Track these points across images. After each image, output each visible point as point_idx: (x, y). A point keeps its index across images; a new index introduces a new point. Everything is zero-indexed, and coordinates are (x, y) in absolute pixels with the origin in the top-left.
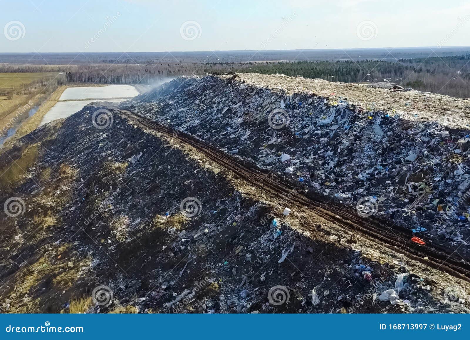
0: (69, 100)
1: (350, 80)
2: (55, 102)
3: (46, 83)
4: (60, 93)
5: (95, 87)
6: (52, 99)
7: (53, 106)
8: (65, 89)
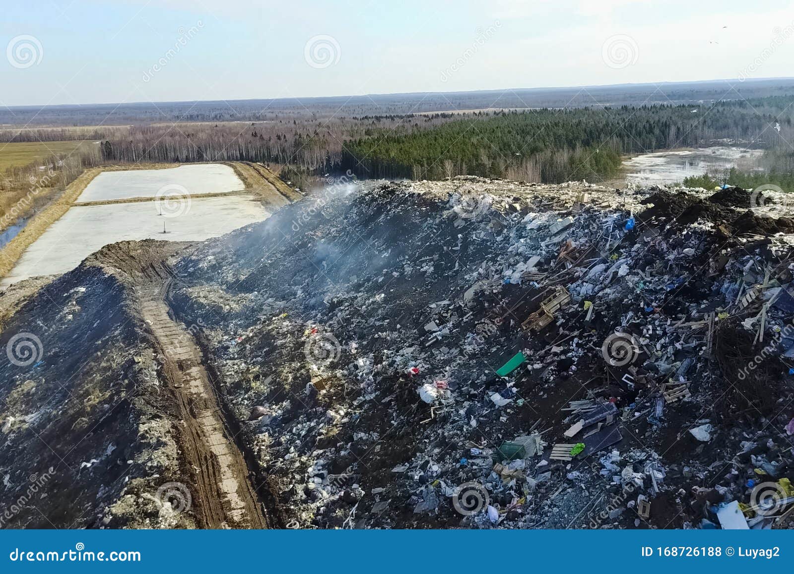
0: (96, 204)
1: (654, 144)
2: (65, 207)
3: (61, 163)
4: (83, 186)
5: (156, 169)
6: (61, 200)
7: (57, 220)
8: (95, 176)
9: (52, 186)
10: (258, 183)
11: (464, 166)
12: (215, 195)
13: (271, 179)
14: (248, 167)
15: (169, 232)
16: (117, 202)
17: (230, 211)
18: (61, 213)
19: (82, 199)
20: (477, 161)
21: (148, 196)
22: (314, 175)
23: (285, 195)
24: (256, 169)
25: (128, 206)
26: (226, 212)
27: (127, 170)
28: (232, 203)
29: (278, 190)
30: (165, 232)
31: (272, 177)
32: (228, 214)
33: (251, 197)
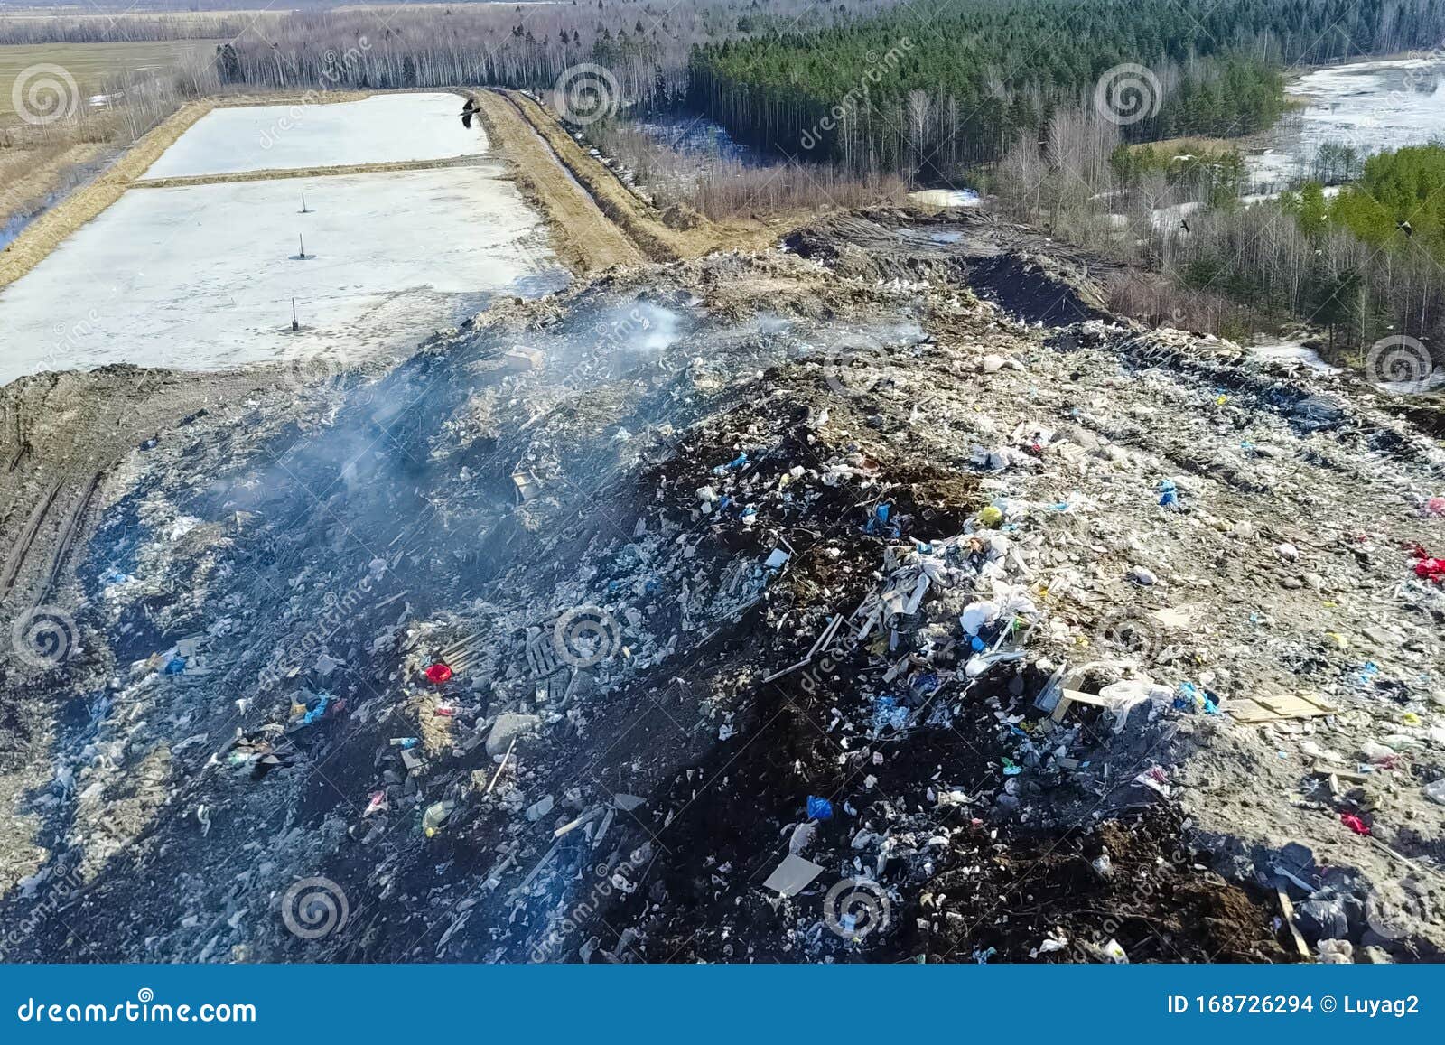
2: (115, 191)
5: (321, 102)
6: (115, 174)
7: (89, 221)
8: (198, 118)
9: (107, 139)
10: (515, 136)
11: (953, 103)
12: (426, 165)
13: (544, 128)
14: (500, 99)
15: (313, 257)
16: (223, 179)
17: (451, 205)
18: (101, 205)
19: (155, 173)
20: (980, 91)
21: (289, 167)
22: (630, 119)
23: (566, 165)
24: (517, 105)
25: (242, 189)
26: (441, 206)
27: (263, 104)
28: (458, 185)
29: (555, 153)
30: (302, 256)
31: (545, 122)
32: (444, 212)
33: (498, 170)
